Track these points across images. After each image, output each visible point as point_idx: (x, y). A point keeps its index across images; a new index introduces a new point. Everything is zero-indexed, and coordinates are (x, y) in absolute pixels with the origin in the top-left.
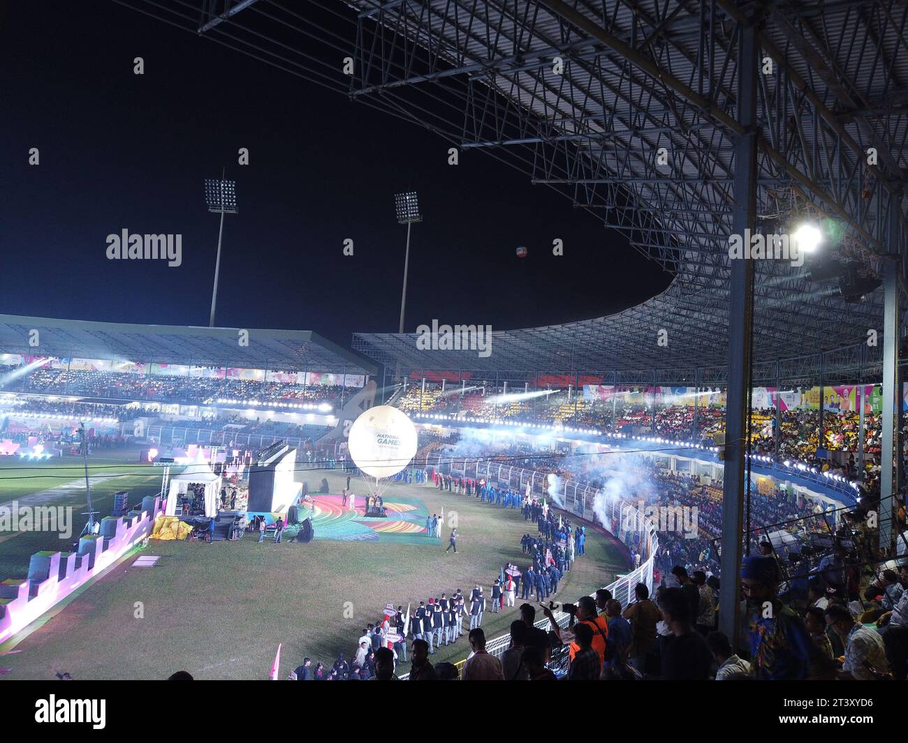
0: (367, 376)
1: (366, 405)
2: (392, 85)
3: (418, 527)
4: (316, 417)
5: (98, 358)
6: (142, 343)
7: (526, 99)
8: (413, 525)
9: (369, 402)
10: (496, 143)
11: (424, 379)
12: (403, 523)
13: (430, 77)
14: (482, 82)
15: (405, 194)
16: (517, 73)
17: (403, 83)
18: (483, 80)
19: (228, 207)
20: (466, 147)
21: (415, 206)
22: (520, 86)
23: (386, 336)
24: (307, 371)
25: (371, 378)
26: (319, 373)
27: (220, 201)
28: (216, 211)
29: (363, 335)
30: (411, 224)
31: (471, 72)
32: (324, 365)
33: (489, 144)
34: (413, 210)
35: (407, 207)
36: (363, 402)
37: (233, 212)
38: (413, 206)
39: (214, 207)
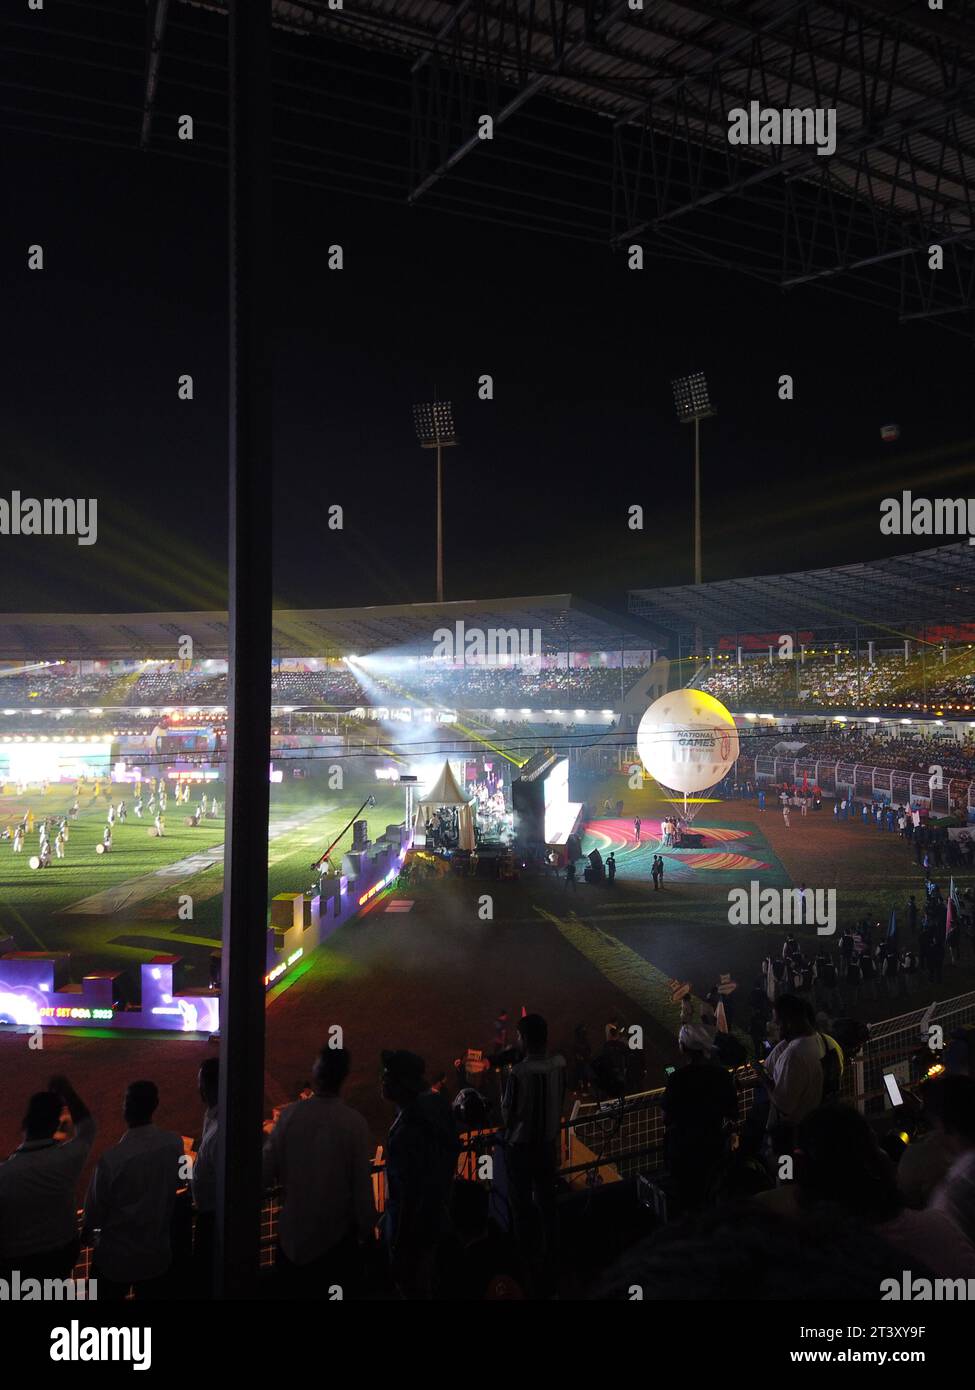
0: (655, 651)
1: (656, 693)
2: (672, 215)
3: (754, 861)
4: (587, 713)
5: (311, 656)
6: (359, 632)
7: (882, 191)
8: (746, 858)
9: (660, 687)
10: (838, 269)
11: (740, 648)
12: (731, 855)
13: (731, 189)
14: (807, 180)
15: (687, 379)
16: (864, 154)
17: (690, 207)
18: (808, 177)
19: (444, 439)
20: (791, 285)
21: (703, 393)
22: (871, 172)
23: (677, 591)
24: (570, 651)
25: (659, 654)
26: (585, 652)
27: (434, 432)
28: (431, 446)
29: (644, 593)
30: (700, 421)
31: (789, 170)
32: (592, 640)
33: (827, 273)
34: (700, 399)
35: (691, 397)
36: (652, 687)
37: (452, 443)
38: (699, 394)
39: (429, 440)
